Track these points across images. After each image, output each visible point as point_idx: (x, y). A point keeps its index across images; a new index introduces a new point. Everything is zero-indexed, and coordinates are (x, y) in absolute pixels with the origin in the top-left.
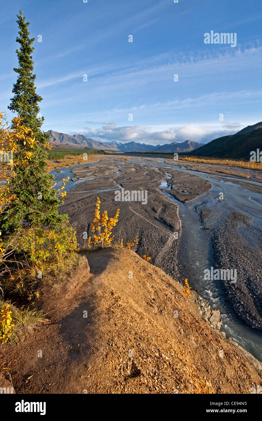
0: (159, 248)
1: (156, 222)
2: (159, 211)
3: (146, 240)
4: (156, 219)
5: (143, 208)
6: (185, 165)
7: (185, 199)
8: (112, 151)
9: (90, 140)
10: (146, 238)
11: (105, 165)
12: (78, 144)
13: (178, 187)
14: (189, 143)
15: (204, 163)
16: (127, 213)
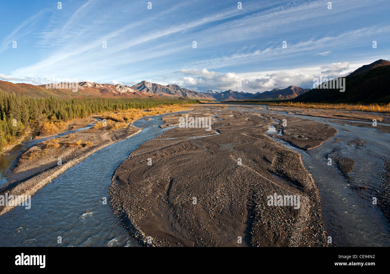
0: (289, 222)
1: (273, 176)
2: (274, 160)
3: (262, 206)
4: (272, 172)
5: (251, 157)
6: (292, 111)
7: (306, 146)
8: (208, 101)
9: (184, 89)
10: (262, 204)
11: (200, 112)
12: (172, 94)
13: (291, 131)
14: (292, 89)
15: (315, 108)
16: (228, 164)
